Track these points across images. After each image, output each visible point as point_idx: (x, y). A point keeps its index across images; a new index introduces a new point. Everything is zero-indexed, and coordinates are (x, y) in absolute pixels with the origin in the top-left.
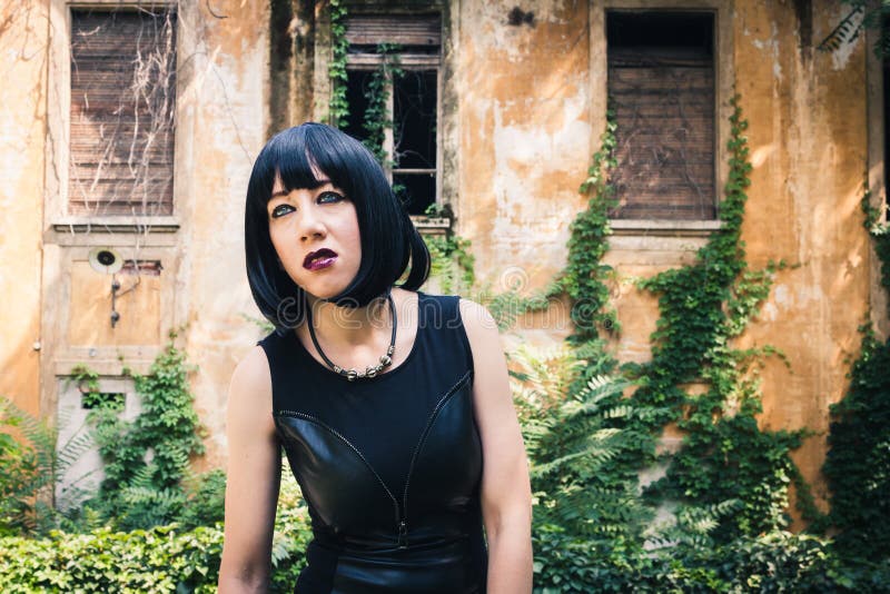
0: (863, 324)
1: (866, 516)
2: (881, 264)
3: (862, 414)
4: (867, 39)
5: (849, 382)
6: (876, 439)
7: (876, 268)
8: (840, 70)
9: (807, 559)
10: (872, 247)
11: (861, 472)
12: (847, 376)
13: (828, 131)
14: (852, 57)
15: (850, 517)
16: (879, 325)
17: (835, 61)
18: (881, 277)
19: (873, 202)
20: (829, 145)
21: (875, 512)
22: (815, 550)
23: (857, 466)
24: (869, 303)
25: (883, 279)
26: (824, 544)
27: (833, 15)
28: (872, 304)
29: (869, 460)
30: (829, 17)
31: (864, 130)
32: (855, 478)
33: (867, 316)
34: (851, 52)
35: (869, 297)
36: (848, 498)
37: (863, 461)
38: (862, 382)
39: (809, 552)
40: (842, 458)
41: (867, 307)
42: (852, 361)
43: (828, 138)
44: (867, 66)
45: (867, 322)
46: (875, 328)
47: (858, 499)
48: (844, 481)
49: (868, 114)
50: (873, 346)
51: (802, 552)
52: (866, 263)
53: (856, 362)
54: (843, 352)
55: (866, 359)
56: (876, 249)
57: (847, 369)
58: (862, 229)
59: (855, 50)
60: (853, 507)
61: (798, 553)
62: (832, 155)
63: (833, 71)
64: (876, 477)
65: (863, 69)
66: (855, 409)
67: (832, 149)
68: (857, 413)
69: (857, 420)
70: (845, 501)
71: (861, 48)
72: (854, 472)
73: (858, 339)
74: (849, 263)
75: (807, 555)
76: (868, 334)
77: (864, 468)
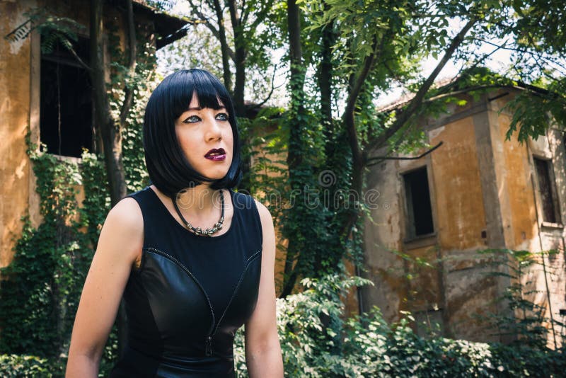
0: (24, 216)
1: (24, 345)
2: (36, 178)
3: (23, 275)
4: (31, 39)
5: (14, 254)
6: (31, 292)
7: (33, 181)
8: (14, 54)
9: (31, 372)
10: (31, 167)
11: (21, 314)
12: (13, 250)
13: (6, 90)
14: (22, 48)
15: (13, 346)
16: (34, 218)
17: (12, 48)
18: (36, 187)
19: (32, 139)
20: (7, 99)
21: (29, 342)
22: (36, 366)
23: (19, 311)
24: (28, 202)
25: (37, 189)
26: (41, 362)
27: (12, 20)
28: (30, 203)
29: (26, 306)
30: (9, 21)
31: (28, 94)
32: (17, 318)
33: (27, 211)
34: (21, 45)
35: (28, 199)
36: (12, 332)
37: (22, 307)
38: (23, 253)
39: (32, 368)
40: (9, 305)
41: (27, 205)
42: (16, 239)
43: (6, 95)
44: (32, 56)
45: (27, 215)
46: (31, 219)
47: (19, 333)
48: (10, 321)
49: (31, 84)
50: (30, 230)
51: (26, 368)
52: (27, 177)
53: (19, 240)
54: (11, 233)
55: (26, 239)
56: (33, 169)
57: (13, 245)
58: (25, 155)
59: (24, 44)
60: (15, 338)
61: (24, 369)
62: (8, 105)
63: (10, 54)
64: (30, 317)
65: (29, 56)
66: (18, 271)
67: (8, 102)
68: (18, 275)
69: (19, 279)
70: (9, 335)
71: (28, 44)
72: (16, 315)
73: (21, 226)
74: (16, 175)
75: (30, 370)
76: (27, 222)
77: (23, 312)
